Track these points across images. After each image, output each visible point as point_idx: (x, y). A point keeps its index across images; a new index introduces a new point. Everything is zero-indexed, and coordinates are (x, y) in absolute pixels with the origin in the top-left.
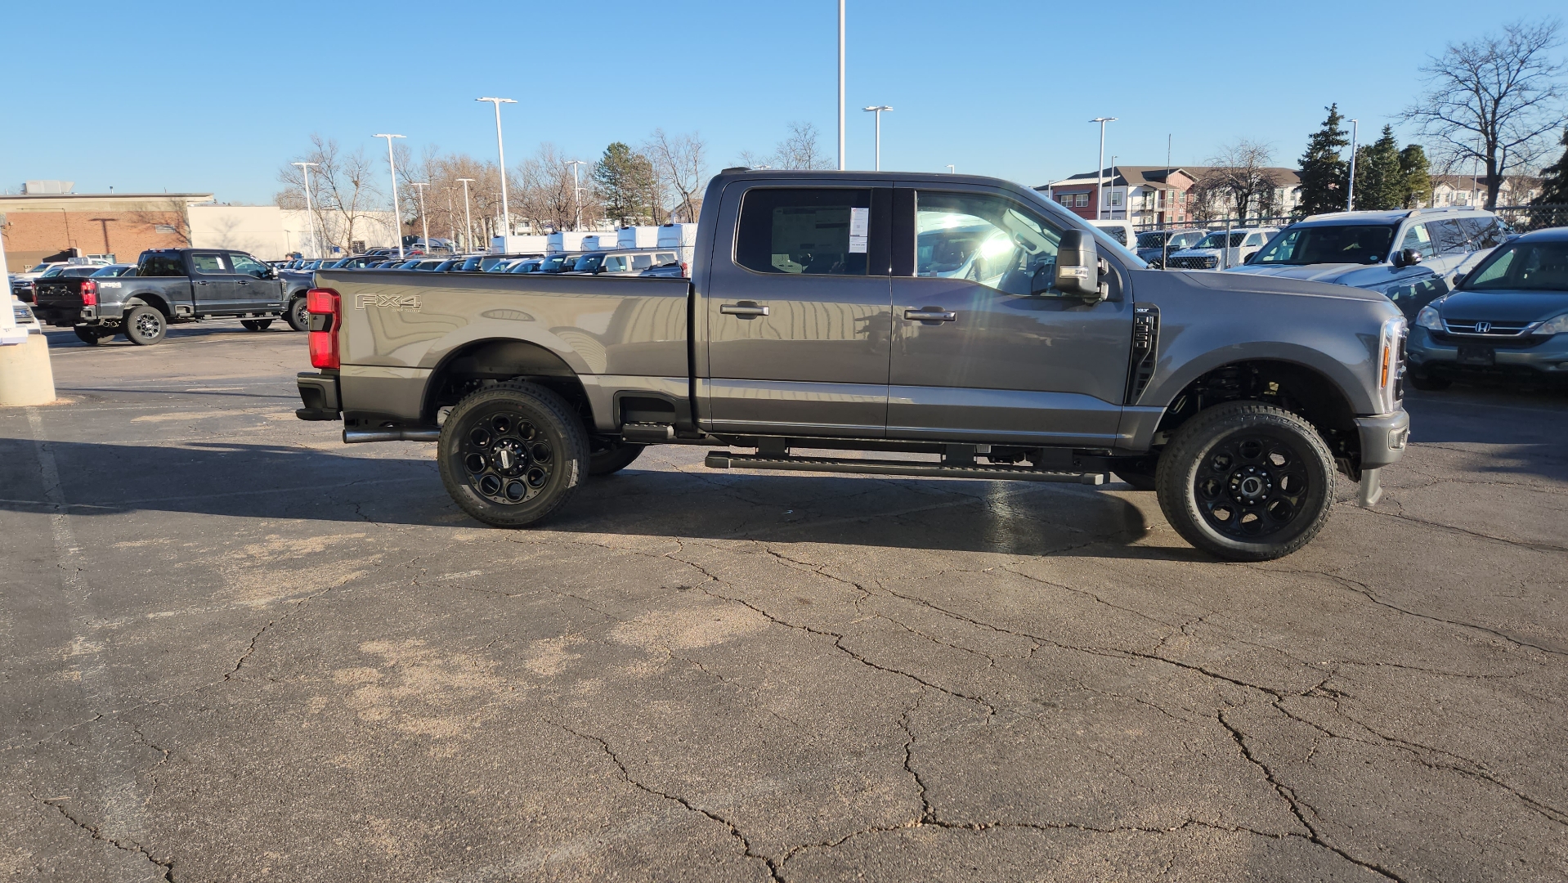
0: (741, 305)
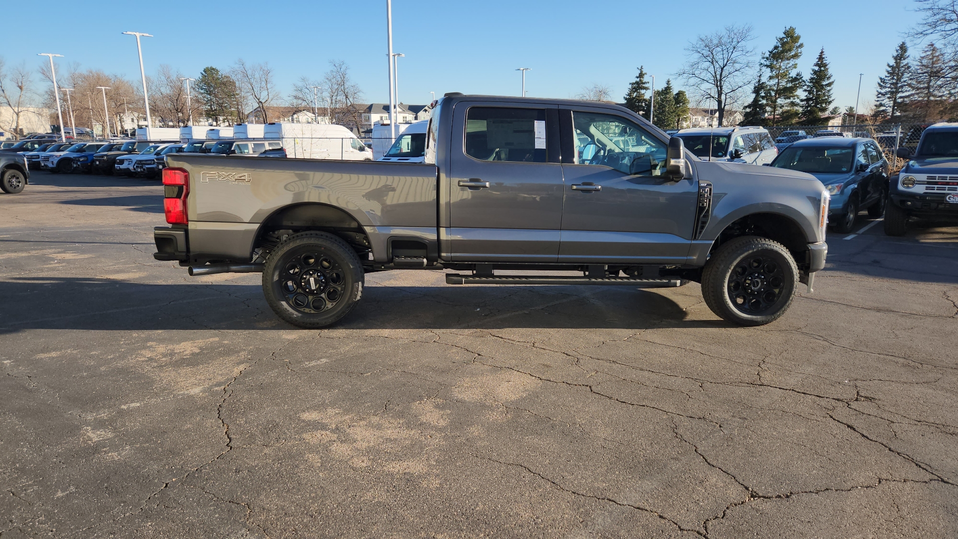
0: (471, 180)
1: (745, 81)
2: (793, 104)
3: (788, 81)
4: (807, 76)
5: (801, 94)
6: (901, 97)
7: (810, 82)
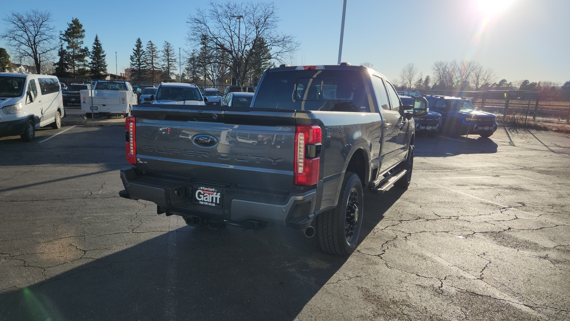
1: (52, 47)
2: (85, 65)
3: (80, 51)
4: (91, 49)
5: (88, 59)
6: (142, 67)
7: (93, 53)
